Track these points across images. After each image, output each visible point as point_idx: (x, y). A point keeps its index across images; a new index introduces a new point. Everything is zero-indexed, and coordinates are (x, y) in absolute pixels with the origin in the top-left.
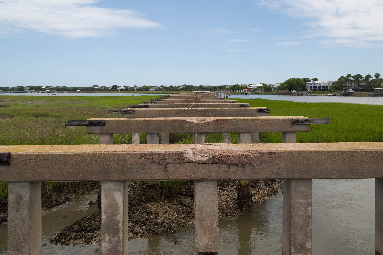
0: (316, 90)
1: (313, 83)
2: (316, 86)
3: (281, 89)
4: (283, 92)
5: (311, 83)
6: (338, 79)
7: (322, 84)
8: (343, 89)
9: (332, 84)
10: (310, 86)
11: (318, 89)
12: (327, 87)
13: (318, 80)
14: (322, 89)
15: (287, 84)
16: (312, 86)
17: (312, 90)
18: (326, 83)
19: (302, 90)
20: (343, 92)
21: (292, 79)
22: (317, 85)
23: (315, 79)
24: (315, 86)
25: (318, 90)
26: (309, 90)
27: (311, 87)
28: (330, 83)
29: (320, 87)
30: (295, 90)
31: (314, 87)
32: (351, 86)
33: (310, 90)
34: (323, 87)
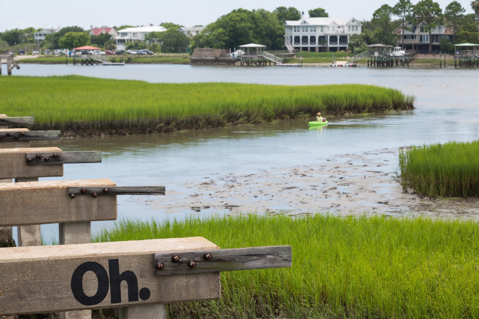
0: (313, 49)
1: (303, 27)
2: (313, 34)
3: (202, 46)
4: (208, 54)
5: (299, 27)
6: (374, 15)
7: (331, 29)
8: (374, 47)
9: (360, 29)
10: (294, 34)
11: (317, 45)
12: (343, 39)
13: (326, 16)
14: (329, 46)
15: (221, 30)
16: (301, 34)
17: (298, 48)
18: (343, 26)
19: (263, 48)
20: (376, 54)
21: (240, 11)
22: (313, 32)
23: (318, 13)
24: (309, 34)
25: (317, 50)
26: (290, 47)
27: (297, 39)
28: (353, 27)
29: (322, 39)
30: (242, 49)
31: (305, 39)
32: (413, 37)
33: (296, 48)
34: (333, 39)
